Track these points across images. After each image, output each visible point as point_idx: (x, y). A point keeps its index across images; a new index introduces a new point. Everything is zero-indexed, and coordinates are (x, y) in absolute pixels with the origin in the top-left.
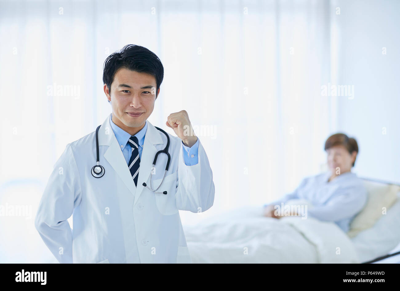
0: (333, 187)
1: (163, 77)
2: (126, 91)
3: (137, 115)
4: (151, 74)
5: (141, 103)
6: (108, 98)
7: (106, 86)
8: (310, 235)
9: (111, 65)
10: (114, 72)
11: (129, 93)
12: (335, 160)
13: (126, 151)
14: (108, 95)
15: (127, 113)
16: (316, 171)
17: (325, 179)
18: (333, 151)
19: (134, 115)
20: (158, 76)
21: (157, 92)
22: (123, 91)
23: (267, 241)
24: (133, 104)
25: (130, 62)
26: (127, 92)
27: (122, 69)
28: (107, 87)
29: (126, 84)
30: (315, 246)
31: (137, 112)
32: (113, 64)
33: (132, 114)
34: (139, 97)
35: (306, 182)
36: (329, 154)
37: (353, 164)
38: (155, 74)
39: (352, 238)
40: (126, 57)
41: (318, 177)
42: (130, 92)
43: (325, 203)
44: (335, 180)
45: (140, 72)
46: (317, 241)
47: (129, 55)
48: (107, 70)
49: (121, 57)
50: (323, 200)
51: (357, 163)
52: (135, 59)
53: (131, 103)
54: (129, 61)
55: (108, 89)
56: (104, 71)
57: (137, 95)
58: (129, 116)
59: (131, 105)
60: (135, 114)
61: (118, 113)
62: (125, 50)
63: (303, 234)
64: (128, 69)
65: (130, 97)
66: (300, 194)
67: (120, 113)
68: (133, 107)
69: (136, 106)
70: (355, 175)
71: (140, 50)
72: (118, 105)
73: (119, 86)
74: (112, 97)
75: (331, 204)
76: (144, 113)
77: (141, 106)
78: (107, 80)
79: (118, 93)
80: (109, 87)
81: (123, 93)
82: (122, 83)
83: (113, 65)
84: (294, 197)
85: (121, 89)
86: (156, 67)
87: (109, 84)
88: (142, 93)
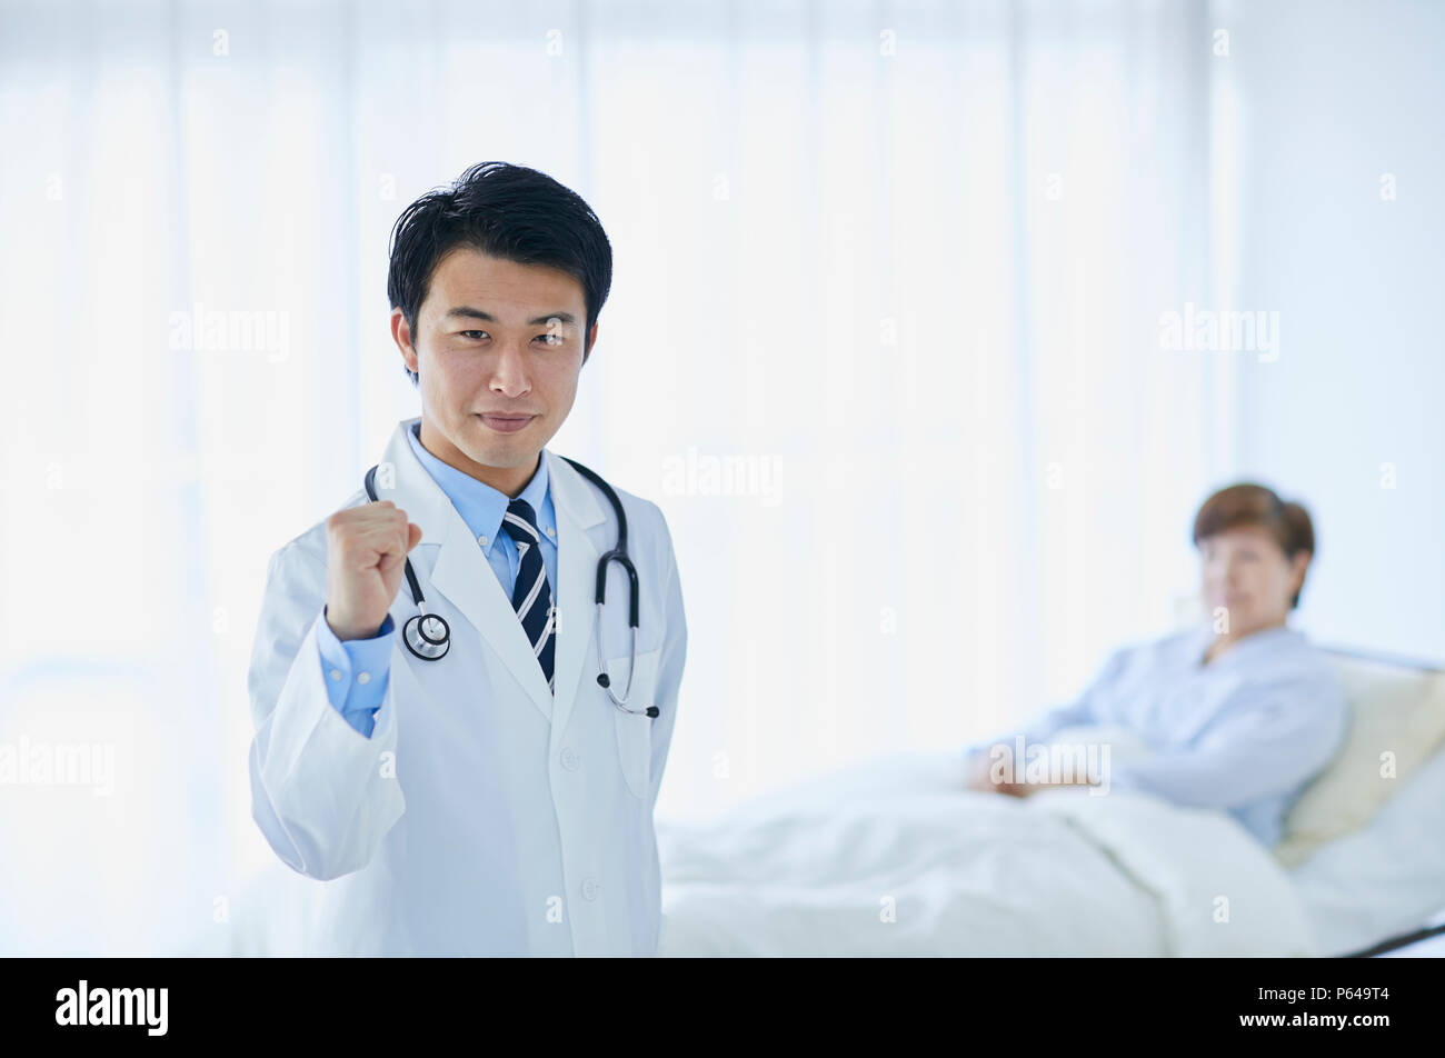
0: (1221, 684)
1: (609, 281)
2: (475, 334)
3: (512, 424)
4: (569, 271)
5: (530, 380)
6: (407, 360)
7: (399, 316)
8: (1139, 857)
9: (419, 237)
10: (427, 263)
11: (486, 341)
12: (1233, 580)
13: (496, 555)
14: (408, 350)
15: (479, 415)
16: (1159, 625)
17: (1193, 652)
18: (1226, 546)
19: (503, 424)
20: (590, 275)
21: (590, 340)
22: (463, 333)
23: (981, 879)
24: (499, 380)
25: (488, 226)
26: (479, 337)
27: (458, 251)
28: (402, 318)
29: (476, 306)
30: (1155, 896)
31: (511, 412)
32: (428, 235)
33: (498, 418)
34: (522, 354)
35: (1121, 663)
36: (1212, 557)
37: (1294, 600)
38: (581, 271)
39: (1292, 867)
40: (476, 208)
41: (1165, 646)
42: (489, 337)
43: (1194, 741)
44: (1228, 658)
45: (527, 262)
46: (1164, 877)
47: (484, 202)
48: (404, 253)
49: (456, 209)
50: (1183, 731)
51: (1310, 596)
52: (506, 213)
53: (490, 376)
54: (486, 221)
55: (408, 327)
56: (392, 259)
57: (516, 348)
58: (483, 428)
59: (493, 386)
60: (508, 422)
61: (443, 416)
62: (469, 183)
63: (1110, 855)
64: (480, 251)
65: (488, 357)
66: (1102, 707)
67: (453, 417)
68: (500, 390)
69: (511, 389)
70: (1301, 638)
71: (525, 181)
72: (444, 385)
73: (448, 315)
74: (421, 359)
75: (1215, 743)
76: (541, 416)
77: (529, 389)
78: (402, 291)
79: (444, 342)
80: (411, 318)
81: (462, 339)
82: (459, 305)
83: (425, 237)
84: (1077, 719)
85: (455, 325)
86: (585, 244)
87: (412, 306)
88: (534, 340)
